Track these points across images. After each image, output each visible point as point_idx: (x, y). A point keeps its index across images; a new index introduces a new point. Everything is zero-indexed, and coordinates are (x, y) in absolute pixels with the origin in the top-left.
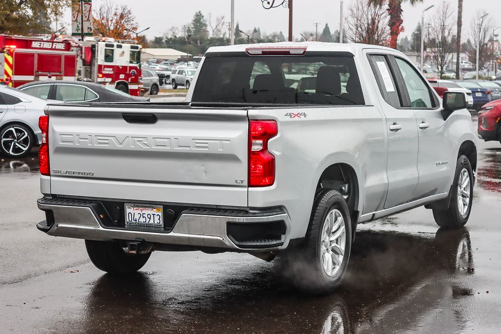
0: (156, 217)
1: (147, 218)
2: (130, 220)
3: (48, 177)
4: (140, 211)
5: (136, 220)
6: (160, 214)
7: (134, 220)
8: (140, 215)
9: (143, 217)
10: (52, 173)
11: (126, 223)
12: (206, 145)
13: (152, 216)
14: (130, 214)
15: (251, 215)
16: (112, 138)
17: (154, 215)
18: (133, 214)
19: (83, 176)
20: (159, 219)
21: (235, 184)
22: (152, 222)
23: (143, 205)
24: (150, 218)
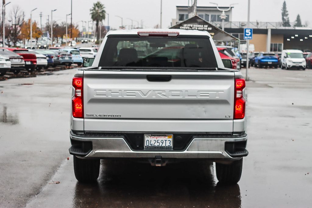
0: (168, 142)
1: (160, 142)
2: (148, 145)
3: (82, 120)
4: (155, 139)
5: (152, 145)
6: (171, 140)
7: (150, 145)
8: (155, 141)
9: (158, 142)
10: (85, 116)
11: (145, 147)
12: (208, 94)
13: (164, 142)
15: (234, 137)
16: (138, 92)
17: (166, 140)
18: (149, 141)
19: (112, 117)
20: (170, 143)
21: (225, 118)
22: (164, 145)
23: (158, 134)
24: (163, 143)
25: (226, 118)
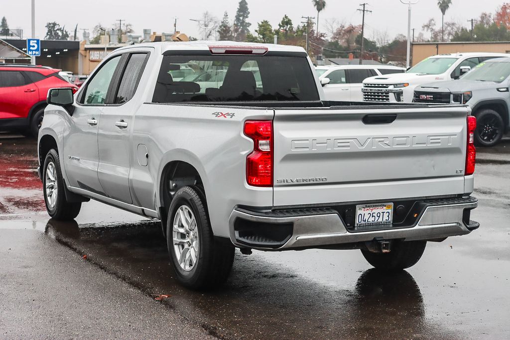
0: (385, 214)
1: (376, 216)
2: (360, 221)
4: (369, 211)
5: (365, 221)
6: (390, 211)
7: (363, 221)
8: (370, 215)
9: (373, 216)
10: (275, 183)
11: (356, 225)
12: (439, 141)
13: (381, 214)
14: (360, 216)
16: (352, 140)
17: (383, 213)
18: (363, 215)
19: (315, 182)
21: (455, 174)
22: (380, 220)
23: (375, 204)
24: (379, 217)
25: (457, 174)
